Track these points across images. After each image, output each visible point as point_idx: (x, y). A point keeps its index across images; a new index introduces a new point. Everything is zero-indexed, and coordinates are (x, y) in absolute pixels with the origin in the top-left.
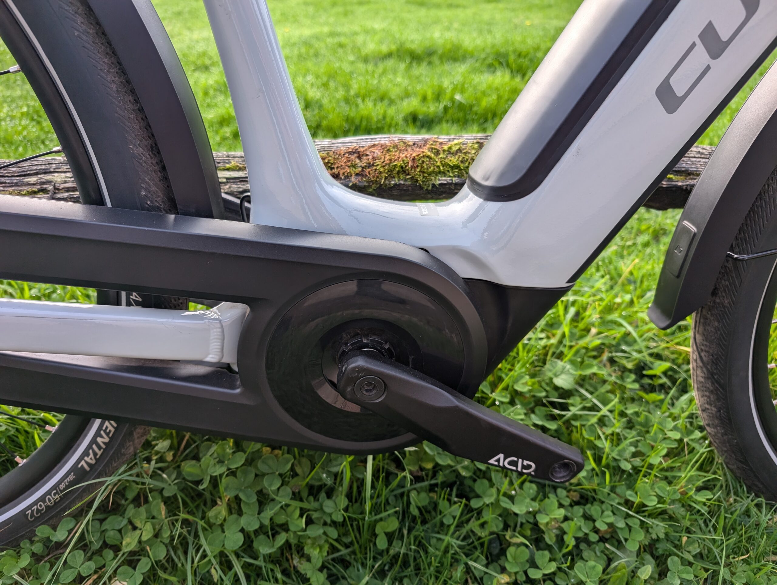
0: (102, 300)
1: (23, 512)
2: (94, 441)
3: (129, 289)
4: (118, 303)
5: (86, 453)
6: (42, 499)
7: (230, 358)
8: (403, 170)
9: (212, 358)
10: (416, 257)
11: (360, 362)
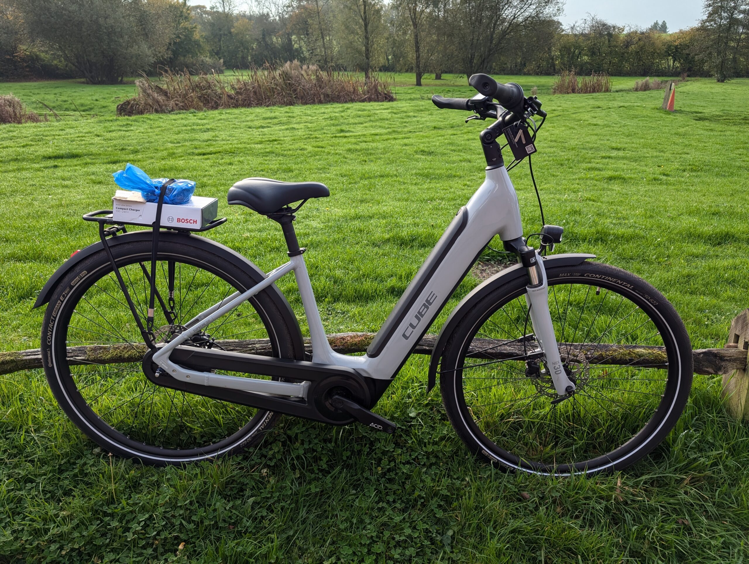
0: (273, 379)
1: (239, 445)
2: (264, 421)
3: (281, 377)
4: (278, 380)
5: (261, 425)
6: (246, 440)
7: (305, 396)
8: (355, 344)
9: (300, 396)
10: (352, 371)
11: (337, 397)
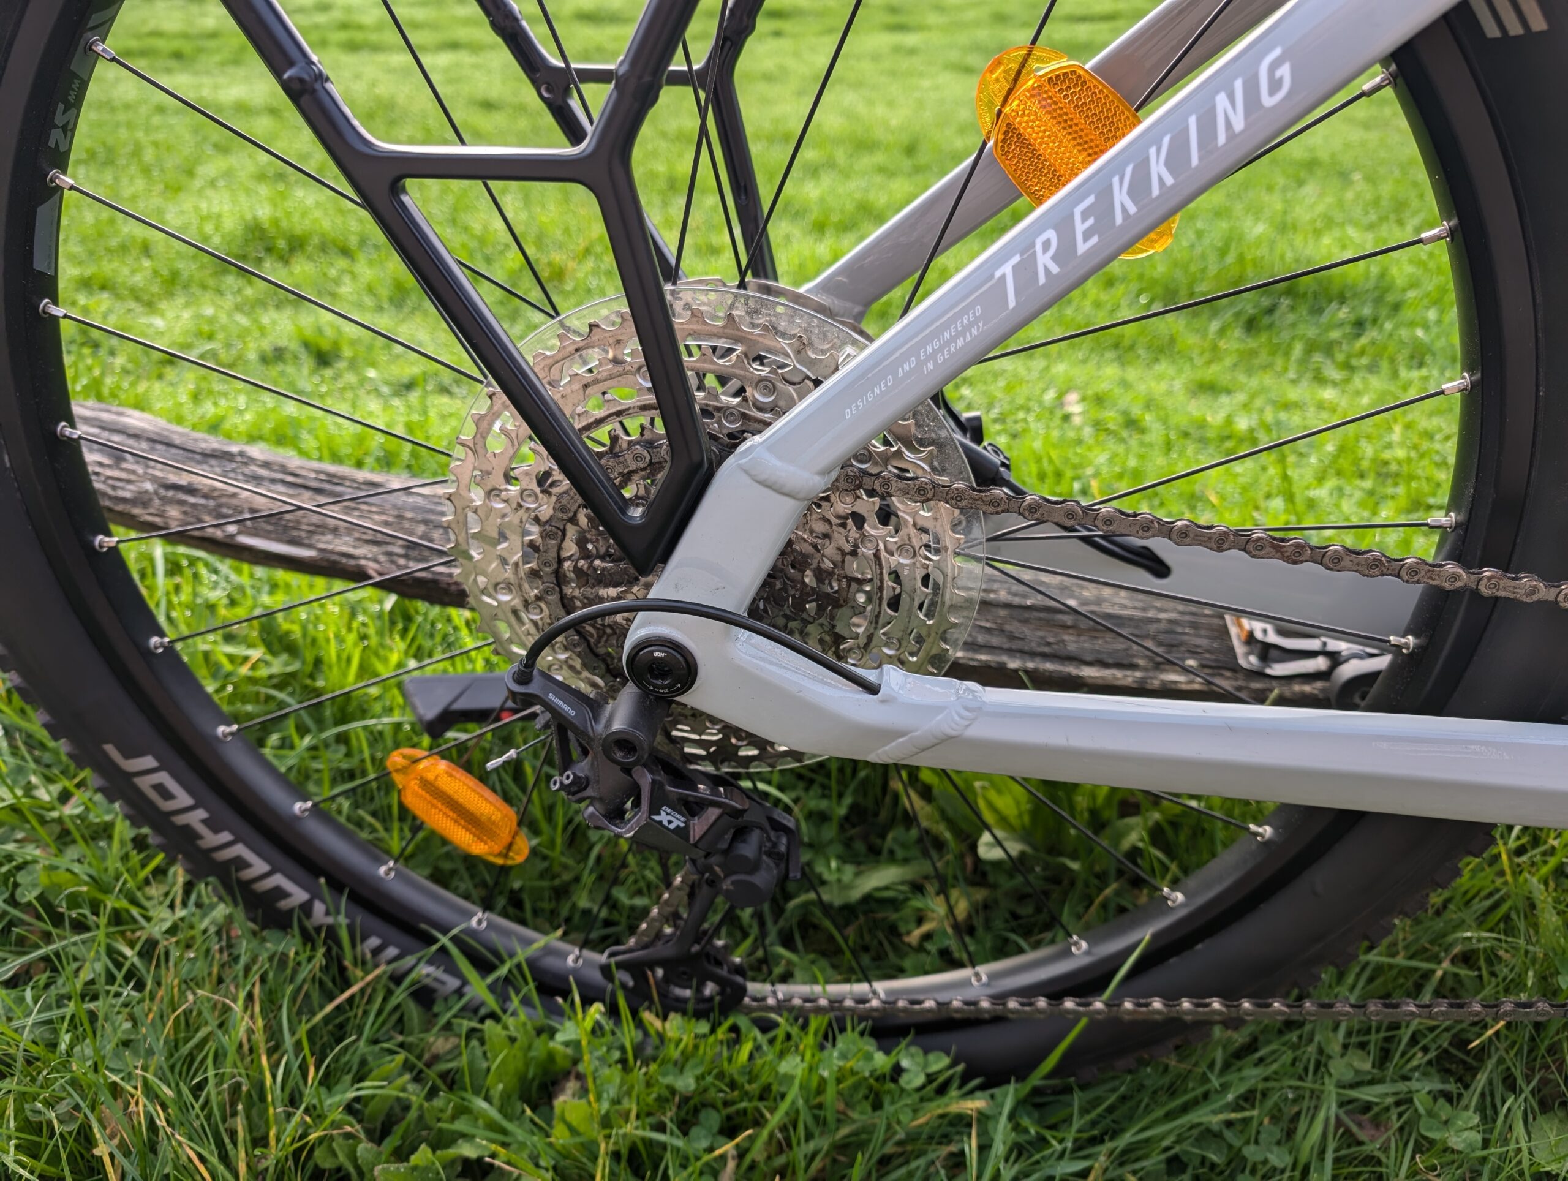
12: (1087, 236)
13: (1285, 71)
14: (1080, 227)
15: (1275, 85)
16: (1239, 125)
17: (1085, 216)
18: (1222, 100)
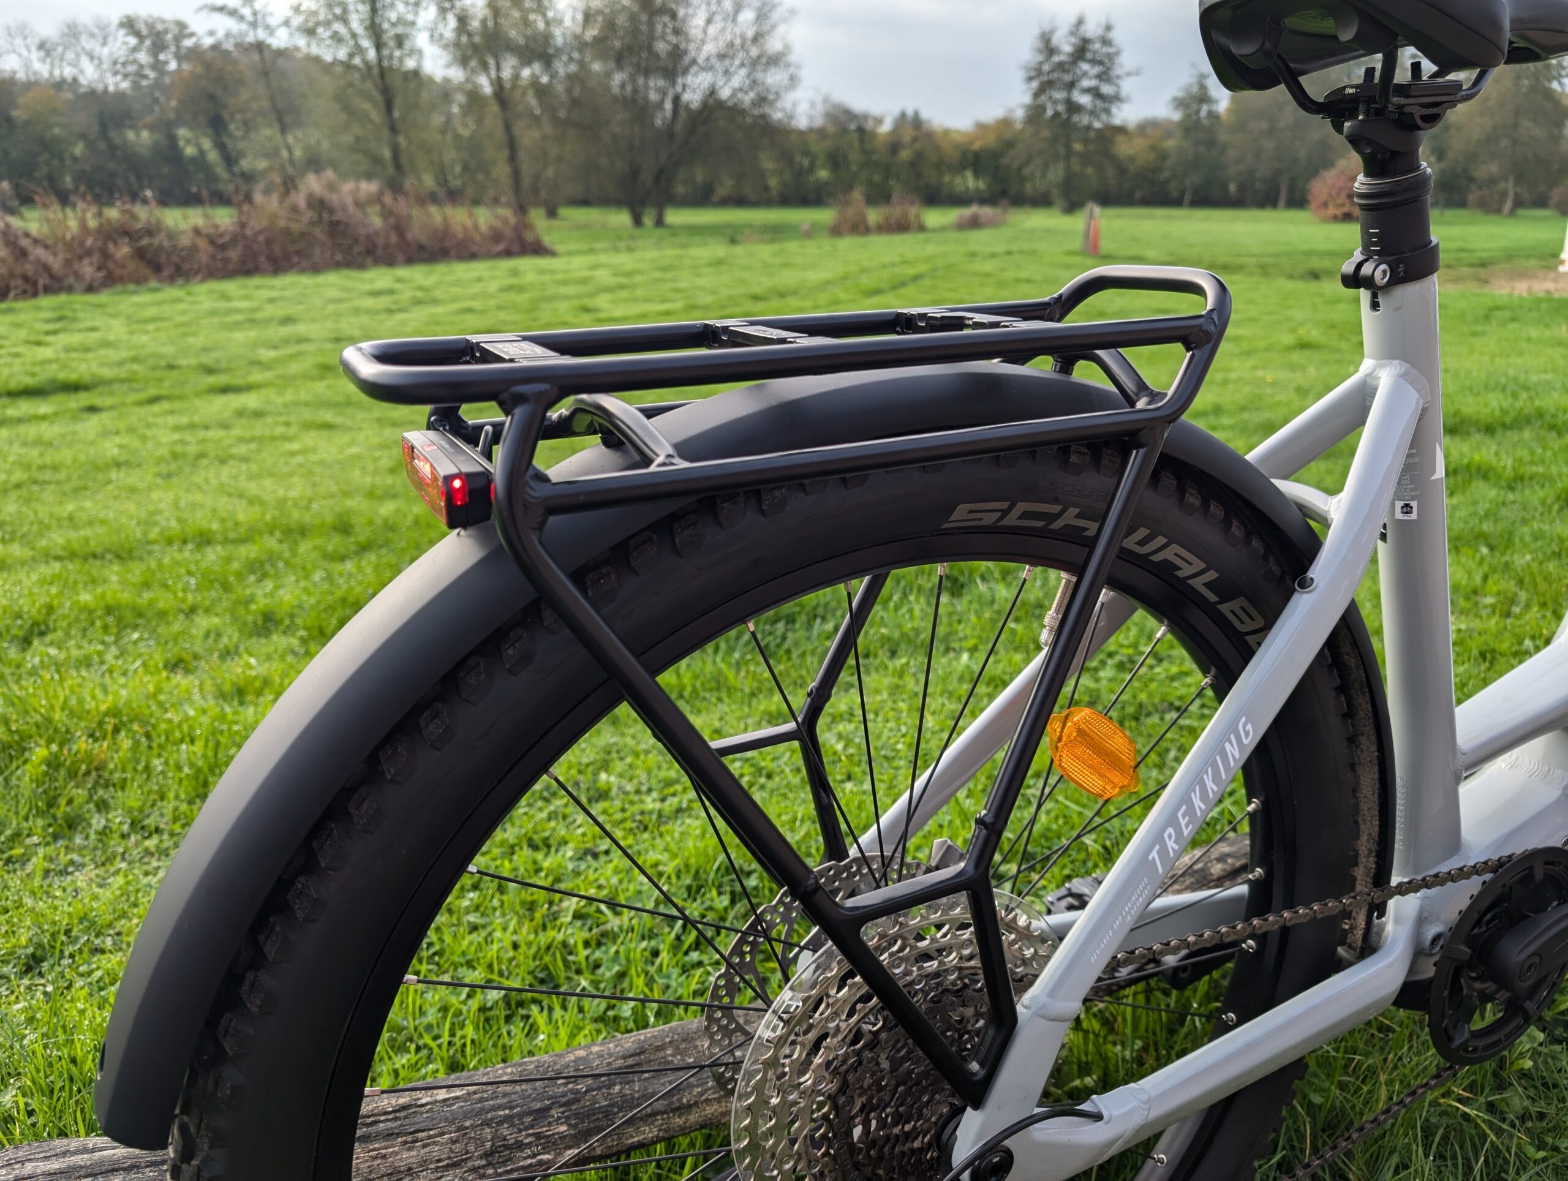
12: (1187, 826)
13: (1249, 727)
14: (1183, 823)
15: (1247, 734)
16: (1237, 755)
17: (1184, 816)
18: (1227, 746)
